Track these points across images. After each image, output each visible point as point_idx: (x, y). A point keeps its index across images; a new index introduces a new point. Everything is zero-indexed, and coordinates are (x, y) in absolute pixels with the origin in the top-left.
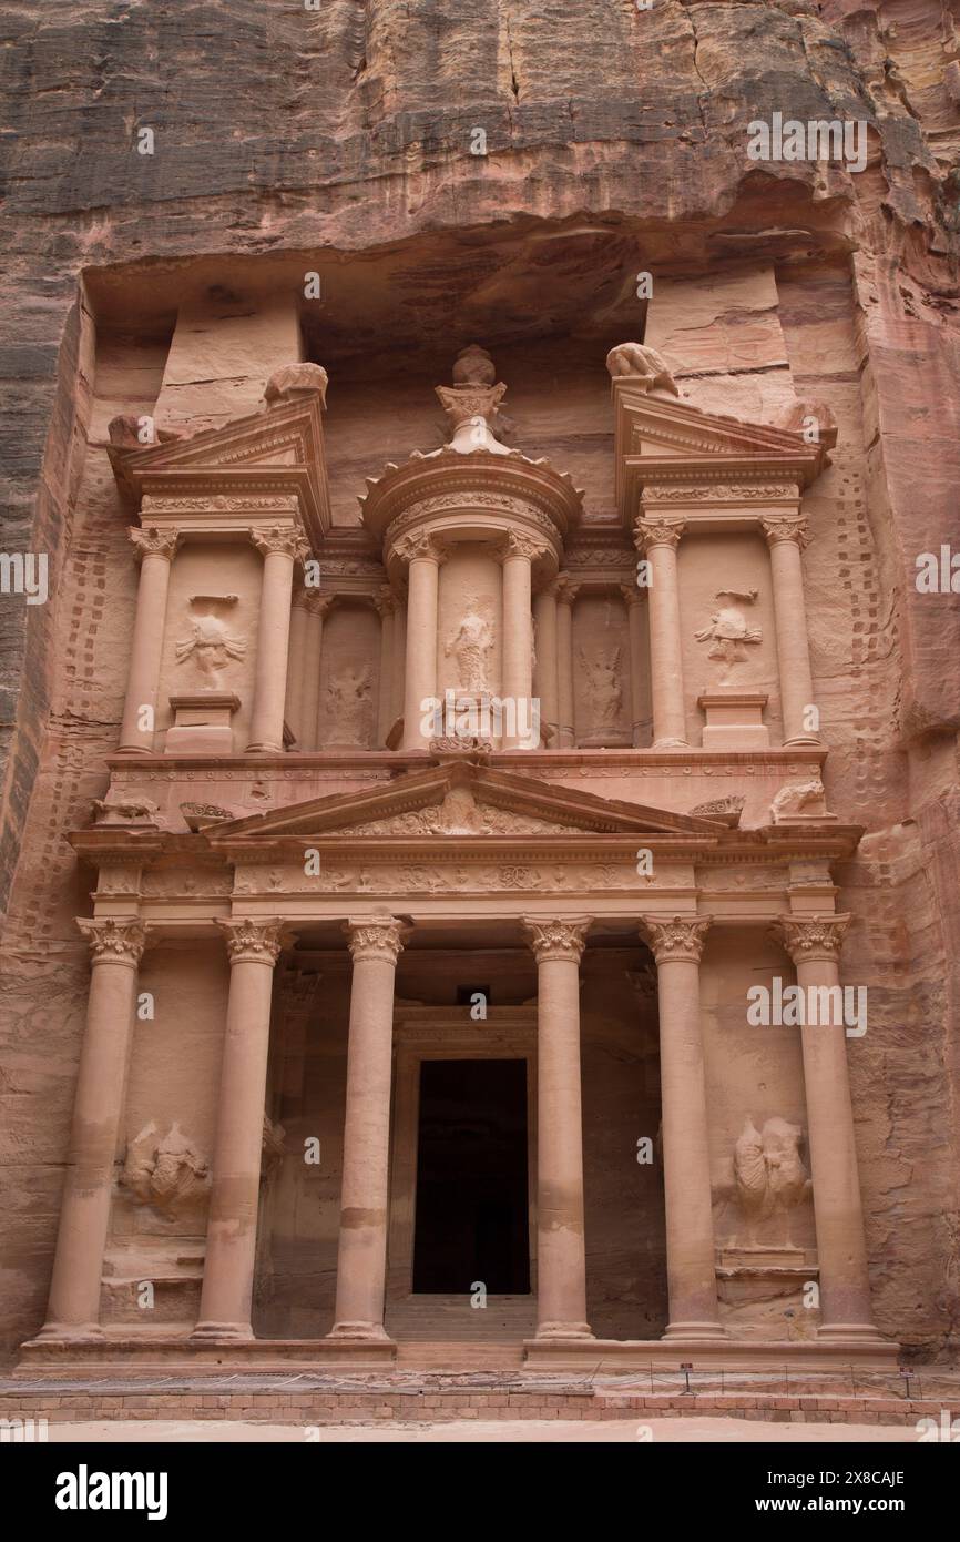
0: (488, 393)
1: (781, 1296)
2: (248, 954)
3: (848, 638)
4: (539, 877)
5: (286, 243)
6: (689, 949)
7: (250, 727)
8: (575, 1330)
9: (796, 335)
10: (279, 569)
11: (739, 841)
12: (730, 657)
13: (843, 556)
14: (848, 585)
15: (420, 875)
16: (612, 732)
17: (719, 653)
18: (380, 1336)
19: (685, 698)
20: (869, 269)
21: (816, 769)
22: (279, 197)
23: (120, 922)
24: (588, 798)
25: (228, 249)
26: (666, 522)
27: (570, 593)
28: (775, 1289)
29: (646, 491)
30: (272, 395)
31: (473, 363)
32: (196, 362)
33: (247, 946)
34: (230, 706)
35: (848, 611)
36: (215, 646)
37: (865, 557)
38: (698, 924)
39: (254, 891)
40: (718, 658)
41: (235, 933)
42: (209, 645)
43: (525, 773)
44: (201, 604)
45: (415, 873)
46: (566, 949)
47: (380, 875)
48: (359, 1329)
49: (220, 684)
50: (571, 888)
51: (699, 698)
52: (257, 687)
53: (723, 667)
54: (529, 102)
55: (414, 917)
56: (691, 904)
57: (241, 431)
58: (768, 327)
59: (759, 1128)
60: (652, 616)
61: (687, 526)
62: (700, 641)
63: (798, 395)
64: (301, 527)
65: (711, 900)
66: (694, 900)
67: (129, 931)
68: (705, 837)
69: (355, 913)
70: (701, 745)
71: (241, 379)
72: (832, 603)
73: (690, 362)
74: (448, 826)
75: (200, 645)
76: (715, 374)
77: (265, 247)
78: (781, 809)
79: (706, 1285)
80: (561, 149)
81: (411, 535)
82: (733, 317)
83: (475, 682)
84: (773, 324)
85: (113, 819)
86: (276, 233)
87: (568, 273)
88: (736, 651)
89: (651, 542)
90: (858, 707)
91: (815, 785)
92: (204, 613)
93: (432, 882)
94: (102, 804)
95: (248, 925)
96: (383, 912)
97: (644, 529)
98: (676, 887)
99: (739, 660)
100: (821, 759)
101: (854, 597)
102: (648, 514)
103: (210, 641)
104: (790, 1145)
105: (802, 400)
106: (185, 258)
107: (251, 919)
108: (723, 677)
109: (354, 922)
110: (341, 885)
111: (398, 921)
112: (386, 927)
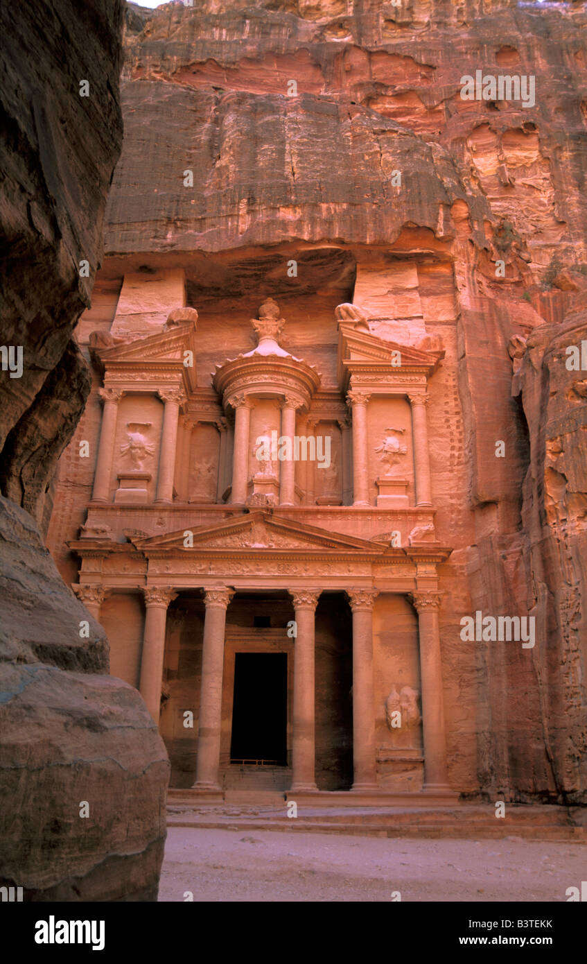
0: (276, 323)
1: (406, 770)
2: (155, 603)
3: (448, 454)
4: (297, 569)
5: (179, 247)
6: (368, 605)
7: (157, 489)
8: (309, 785)
9: (427, 301)
10: (172, 409)
11: (393, 553)
12: (391, 461)
13: (447, 412)
14: (449, 427)
15: (239, 566)
16: (332, 495)
17: (386, 459)
18: (217, 788)
19: (369, 481)
20: (462, 270)
21: (431, 518)
22: (176, 224)
23: (92, 586)
24: (321, 530)
25: (151, 249)
26: (362, 393)
27: (313, 424)
28: (403, 766)
29: (353, 377)
30: (170, 323)
31: (270, 306)
32: (133, 304)
33: (155, 599)
34: (147, 479)
35: (448, 440)
36: (140, 448)
37: (457, 413)
38: (373, 593)
39: (158, 572)
40: (385, 461)
41: (148, 593)
42: (137, 448)
43: (290, 516)
44: (133, 427)
45: (236, 565)
46: (309, 604)
47: (219, 566)
48: (207, 784)
49: (142, 468)
50: (312, 574)
51: (376, 481)
52: (160, 469)
53: (387, 466)
54: (300, 181)
55: (236, 587)
56: (369, 584)
57: (156, 341)
58: (413, 297)
59: (399, 691)
60: (355, 440)
61: (373, 395)
62: (377, 453)
63: (427, 331)
64: (183, 390)
65: (379, 581)
66: (371, 581)
67: (98, 591)
68: (377, 551)
69: (207, 585)
70: (376, 505)
71: (154, 313)
72: (442, 435)
73: (377, 313)
74: (253, 543)
75: (132, 448)
76: (387, 319)
77: (169, 249)
78: (414, 538)
79: (372, 766)
80: (315, 206)
81: (237, 395)
82: (396, 291)
83: (267, 470)
84: (416, 295)
85: (89, 535)
86: (174, 242)
87: (316, 265)
88: (394, 458)
89: (354, 403)
90: (451, 488)
91: (431, 526)
92: (135, 431)
93: (245, 570)
94: (83, 527)
95: (155, 589)
96: (221, 584)
97: (351, 396)
98: (363, 575)
99: (396, 463)
100: (434, 514)
101: (451, 433)
102: (353, 389)
103: (137, 446)
104: (413, 700)
105: (429, 335)
106: (129, 253)
107: (157, 587)
108: (387, 471)
109: (206, 589)
110: (200, 570)
111: (228, 589)
112: (222, 592)
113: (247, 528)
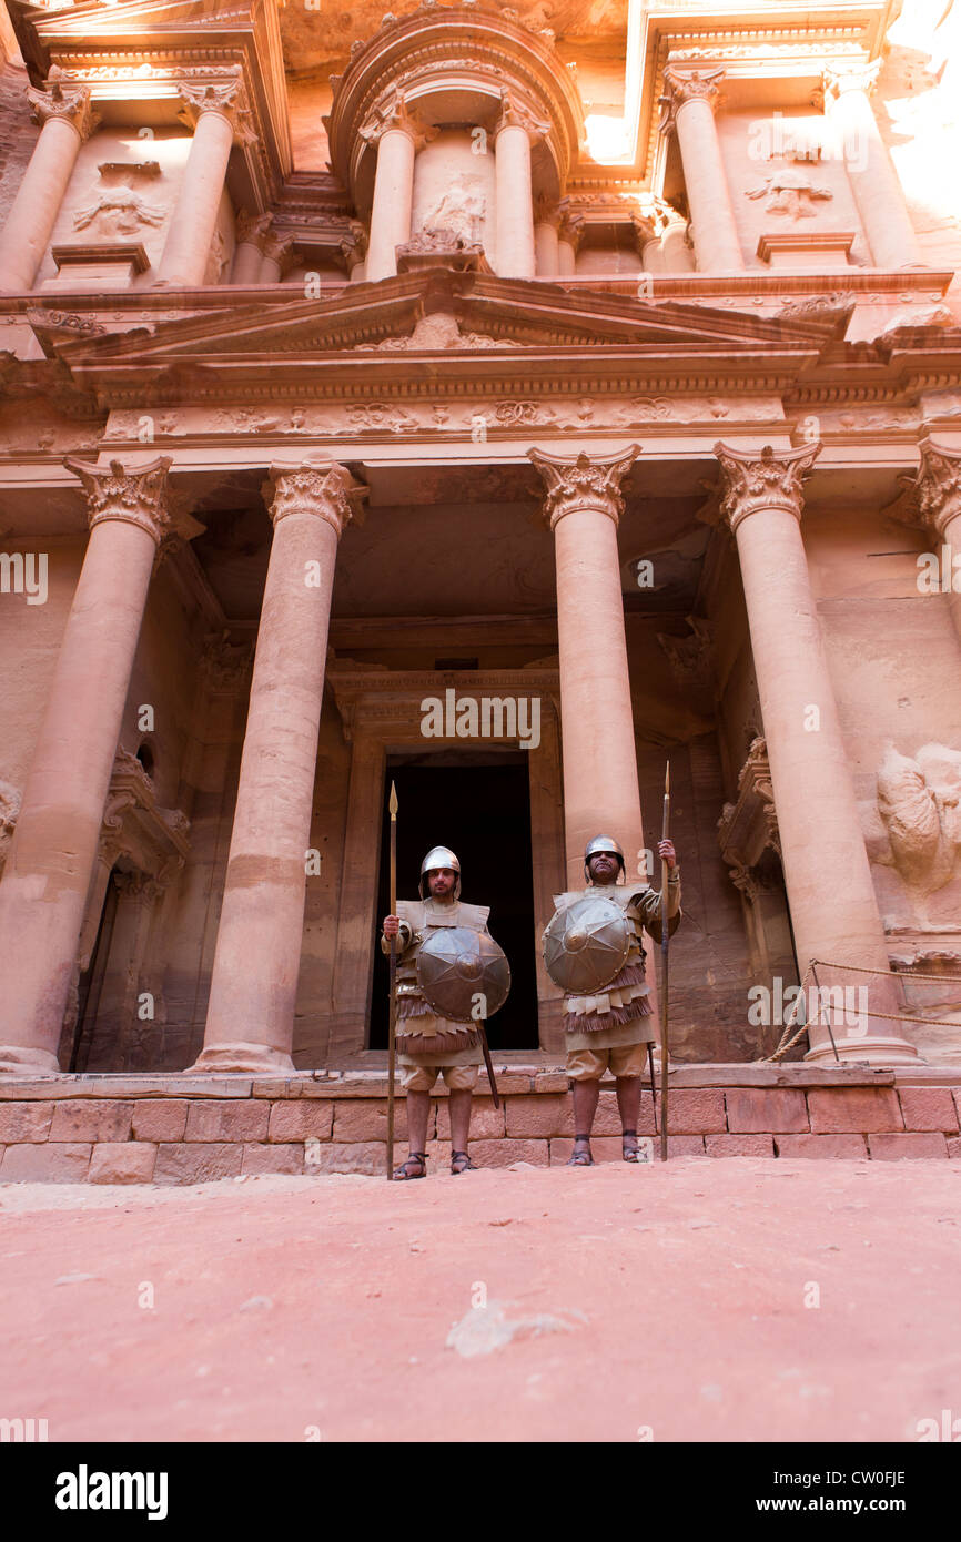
2: (114, 510)
4: (554, 415)
6: (787, 493)
11: (847, 362)
12: (794, 208)
15: (379, 414)
17: (781, 205)
26: (700, 76)
27: (573, 229)
29: (673, 55)
33: (113, 501)
34: (132, 256)
36: (123, 208)
38: (799, 460)
39: (132, 437)
40: (778, 209)
41: (97, 484)
42: (114, 207)
44: (112, 172)
45: (371, 414)
46: (599, 495)
47: (318, 418)
48: (240, 1055)
50: (600, 424)
51: (762, 239)
52: (169, 238)
53: (786, 220)
55: (366, 464)
59: (909, 754)
61: (727, 86)
62: (752, 198)
66: (787, 438)
68: (800, 347)
69: (281, 460)
75: (105, 208)
79: (875, 981)
81: (381, 112)
88: (800, 204)
89: (682, 100)
92: (115, 182)
93: (393, 421)
95: (118, 474)
96: (321, 457)
97: (674, 82)
98: (758, 421)
99: (806, 212)
100: (944, 286)
103: (117, 202)
109: (277, 469)
110: (262, 428)
111: (343, 469)
112: (323, 473)
113: (403, 321)
